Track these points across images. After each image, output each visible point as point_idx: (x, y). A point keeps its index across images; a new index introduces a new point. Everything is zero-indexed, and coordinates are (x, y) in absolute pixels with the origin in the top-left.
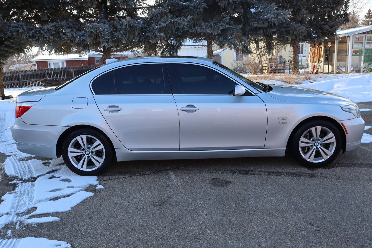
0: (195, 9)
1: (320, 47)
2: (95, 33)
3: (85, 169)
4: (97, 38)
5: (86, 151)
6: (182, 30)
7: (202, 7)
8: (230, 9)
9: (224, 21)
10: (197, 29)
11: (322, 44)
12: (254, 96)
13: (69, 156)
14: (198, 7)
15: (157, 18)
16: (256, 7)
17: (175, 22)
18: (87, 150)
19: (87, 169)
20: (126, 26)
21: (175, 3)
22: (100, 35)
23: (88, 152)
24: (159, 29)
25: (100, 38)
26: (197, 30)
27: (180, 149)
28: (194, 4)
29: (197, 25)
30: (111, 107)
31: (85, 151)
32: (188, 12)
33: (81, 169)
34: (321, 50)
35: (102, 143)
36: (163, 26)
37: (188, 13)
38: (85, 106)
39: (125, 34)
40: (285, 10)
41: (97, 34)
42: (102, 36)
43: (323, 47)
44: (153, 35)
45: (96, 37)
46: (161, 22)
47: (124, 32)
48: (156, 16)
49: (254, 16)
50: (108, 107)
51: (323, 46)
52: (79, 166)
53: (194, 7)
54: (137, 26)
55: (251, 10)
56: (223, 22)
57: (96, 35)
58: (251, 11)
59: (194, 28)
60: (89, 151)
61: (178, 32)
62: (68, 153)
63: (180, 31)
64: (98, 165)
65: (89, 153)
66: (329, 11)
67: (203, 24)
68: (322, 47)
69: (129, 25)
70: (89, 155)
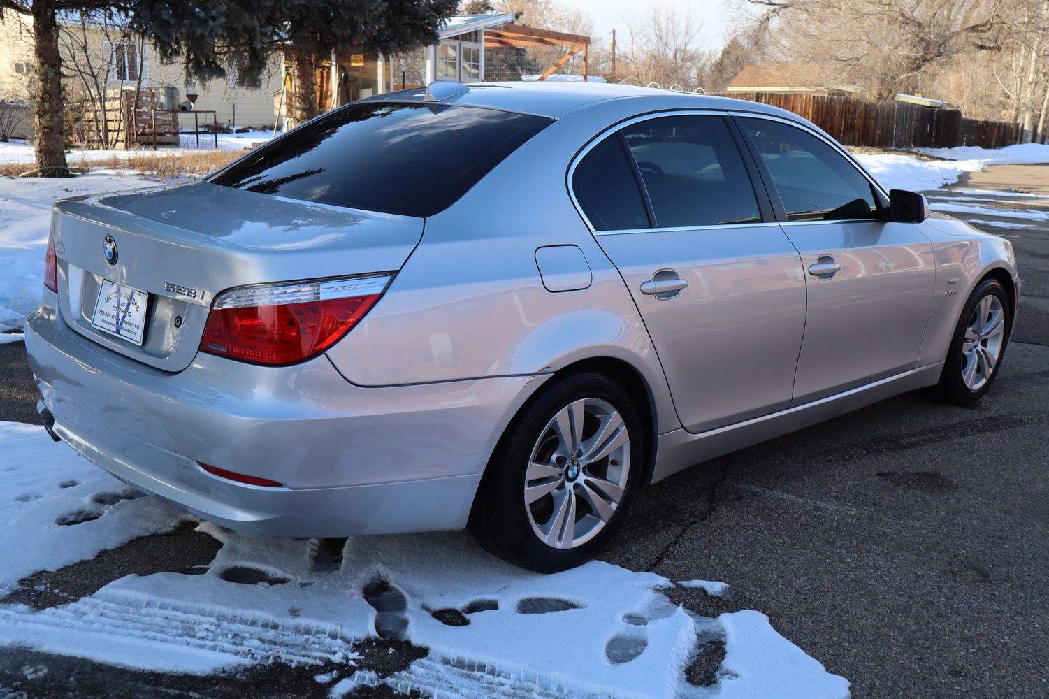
1: (324, 67)
3: (568, 540)
5: (571, 465)
11: (330, 59)
13: (525, 504)
18: (573, 463)
19: (575, 536)
23: (575, 470)
27: (791, 403)
30: (659, 275)
33: (558, 545)
34: (325, 75)
35: (626, 423)
43: (334, 69)
51: (334, 63)
52: (551, 537)
60: (578, 465)
62: (525, 488)
64: (606, 514)
68: (329, 68)
70: (577, 481)
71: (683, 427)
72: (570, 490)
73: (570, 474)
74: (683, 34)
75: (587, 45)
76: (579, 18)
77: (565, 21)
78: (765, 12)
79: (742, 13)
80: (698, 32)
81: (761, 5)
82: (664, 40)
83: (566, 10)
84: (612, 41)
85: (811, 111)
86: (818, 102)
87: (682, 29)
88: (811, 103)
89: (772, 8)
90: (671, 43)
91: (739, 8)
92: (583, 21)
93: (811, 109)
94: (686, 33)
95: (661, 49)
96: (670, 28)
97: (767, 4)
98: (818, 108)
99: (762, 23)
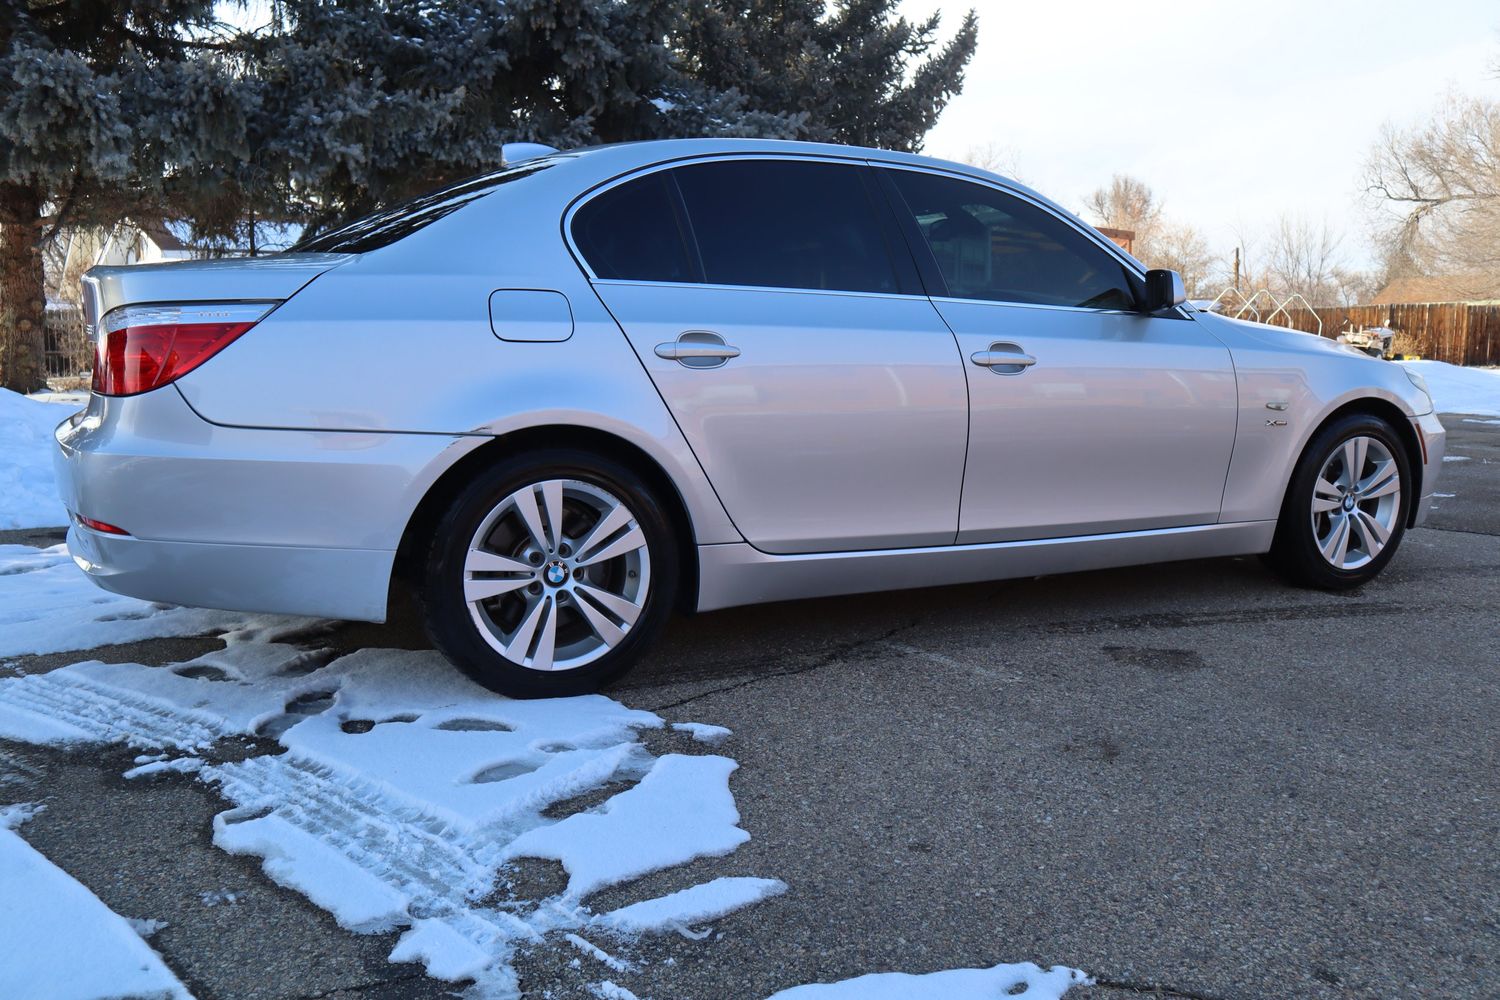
0: (458, 71)
2: (69, 101)
3: (545, 660)
4: (67, 125)
5: (552, 565)
6: (403, 148)
7: (490, 64)
8: (596, 87)
9: (573, 132)
10: (470, 150)
12: (1184, 319)
13: (467, 600)
14: (476, 61)
15: (310, 83)
16: (667, 94)
17: (403, 108)
18: (556, 563)
19: (557, 658)
20: (199, 92)
21: (367, 35)
22: (88, 110)
23: (561, 573)
24: (338, 127)
25: (85, 125)
26: (468, 153)
27: (957, 538)
28: (455, 50)
29: (467, 134)
30: (689, 337)
31: (547, 569)
32: (426, 80)
33: (528, 663)
35: (640, 521)
36: (355, 116)
37: (428, 85)
38: (562, 329)
39: (190, 128)
40: (789, 113)
41: (76, 106)
42: (98, 118)
44: (304, 150)
45: (67, 119)
46: (346, 96)
47: (186, 119)
48: (303, 74)
49: (672, 124)
50: (675, 337)
52: (514, 651)
53: (454, 62)
54: (243, 101)
55: (654, 102)
56: (568, 132)
57: (66, 109)
58: (655, 106)
59: (456, 147)
60: (564, 567)
61: (381, 157)
62: (466, 580)
63: (396, 153)
64: (611, 636)
65: (563, 575)
66: (894, 140)
67: (493, 131)
69: (212, 89)
70: (563, 588)
71: (746, 541)
72: (549, 597)
73: (552, 576)
74: (1319, 246)
75: (1130, 241)
76: (1190, 234)
77: (1174, 239)
78: (1413, 210)
79: (1382, 214)
80: (1339, 242)
81: (1407, 202)
82: (1295, 255)
83: (1174, 226)
84: (1234, 261)
85: (1465, 325)
86: (1475, 314)
87: (1318, 241)
88: (1466, 315)
89: (1424, 204)
90: (1304, 257)
91: (1377, 208)
92: (1195, 237)
93: (1465, 322)
94: (1324, 246)
95: (1290, 266)
96: (1303, 241)
97: (1414, 200)
98: (1475, 321)
99: (1409, 224)
